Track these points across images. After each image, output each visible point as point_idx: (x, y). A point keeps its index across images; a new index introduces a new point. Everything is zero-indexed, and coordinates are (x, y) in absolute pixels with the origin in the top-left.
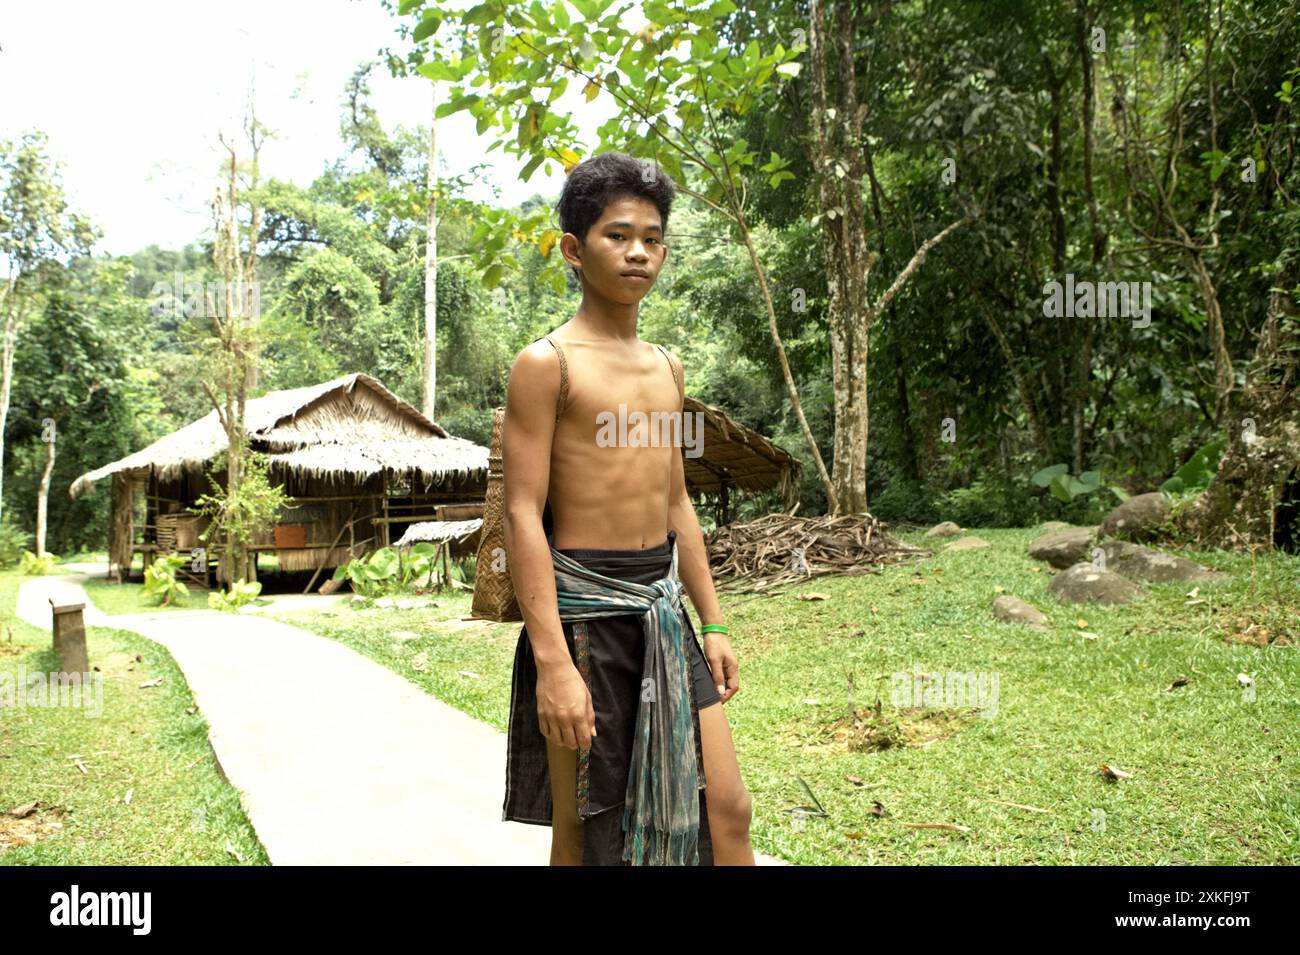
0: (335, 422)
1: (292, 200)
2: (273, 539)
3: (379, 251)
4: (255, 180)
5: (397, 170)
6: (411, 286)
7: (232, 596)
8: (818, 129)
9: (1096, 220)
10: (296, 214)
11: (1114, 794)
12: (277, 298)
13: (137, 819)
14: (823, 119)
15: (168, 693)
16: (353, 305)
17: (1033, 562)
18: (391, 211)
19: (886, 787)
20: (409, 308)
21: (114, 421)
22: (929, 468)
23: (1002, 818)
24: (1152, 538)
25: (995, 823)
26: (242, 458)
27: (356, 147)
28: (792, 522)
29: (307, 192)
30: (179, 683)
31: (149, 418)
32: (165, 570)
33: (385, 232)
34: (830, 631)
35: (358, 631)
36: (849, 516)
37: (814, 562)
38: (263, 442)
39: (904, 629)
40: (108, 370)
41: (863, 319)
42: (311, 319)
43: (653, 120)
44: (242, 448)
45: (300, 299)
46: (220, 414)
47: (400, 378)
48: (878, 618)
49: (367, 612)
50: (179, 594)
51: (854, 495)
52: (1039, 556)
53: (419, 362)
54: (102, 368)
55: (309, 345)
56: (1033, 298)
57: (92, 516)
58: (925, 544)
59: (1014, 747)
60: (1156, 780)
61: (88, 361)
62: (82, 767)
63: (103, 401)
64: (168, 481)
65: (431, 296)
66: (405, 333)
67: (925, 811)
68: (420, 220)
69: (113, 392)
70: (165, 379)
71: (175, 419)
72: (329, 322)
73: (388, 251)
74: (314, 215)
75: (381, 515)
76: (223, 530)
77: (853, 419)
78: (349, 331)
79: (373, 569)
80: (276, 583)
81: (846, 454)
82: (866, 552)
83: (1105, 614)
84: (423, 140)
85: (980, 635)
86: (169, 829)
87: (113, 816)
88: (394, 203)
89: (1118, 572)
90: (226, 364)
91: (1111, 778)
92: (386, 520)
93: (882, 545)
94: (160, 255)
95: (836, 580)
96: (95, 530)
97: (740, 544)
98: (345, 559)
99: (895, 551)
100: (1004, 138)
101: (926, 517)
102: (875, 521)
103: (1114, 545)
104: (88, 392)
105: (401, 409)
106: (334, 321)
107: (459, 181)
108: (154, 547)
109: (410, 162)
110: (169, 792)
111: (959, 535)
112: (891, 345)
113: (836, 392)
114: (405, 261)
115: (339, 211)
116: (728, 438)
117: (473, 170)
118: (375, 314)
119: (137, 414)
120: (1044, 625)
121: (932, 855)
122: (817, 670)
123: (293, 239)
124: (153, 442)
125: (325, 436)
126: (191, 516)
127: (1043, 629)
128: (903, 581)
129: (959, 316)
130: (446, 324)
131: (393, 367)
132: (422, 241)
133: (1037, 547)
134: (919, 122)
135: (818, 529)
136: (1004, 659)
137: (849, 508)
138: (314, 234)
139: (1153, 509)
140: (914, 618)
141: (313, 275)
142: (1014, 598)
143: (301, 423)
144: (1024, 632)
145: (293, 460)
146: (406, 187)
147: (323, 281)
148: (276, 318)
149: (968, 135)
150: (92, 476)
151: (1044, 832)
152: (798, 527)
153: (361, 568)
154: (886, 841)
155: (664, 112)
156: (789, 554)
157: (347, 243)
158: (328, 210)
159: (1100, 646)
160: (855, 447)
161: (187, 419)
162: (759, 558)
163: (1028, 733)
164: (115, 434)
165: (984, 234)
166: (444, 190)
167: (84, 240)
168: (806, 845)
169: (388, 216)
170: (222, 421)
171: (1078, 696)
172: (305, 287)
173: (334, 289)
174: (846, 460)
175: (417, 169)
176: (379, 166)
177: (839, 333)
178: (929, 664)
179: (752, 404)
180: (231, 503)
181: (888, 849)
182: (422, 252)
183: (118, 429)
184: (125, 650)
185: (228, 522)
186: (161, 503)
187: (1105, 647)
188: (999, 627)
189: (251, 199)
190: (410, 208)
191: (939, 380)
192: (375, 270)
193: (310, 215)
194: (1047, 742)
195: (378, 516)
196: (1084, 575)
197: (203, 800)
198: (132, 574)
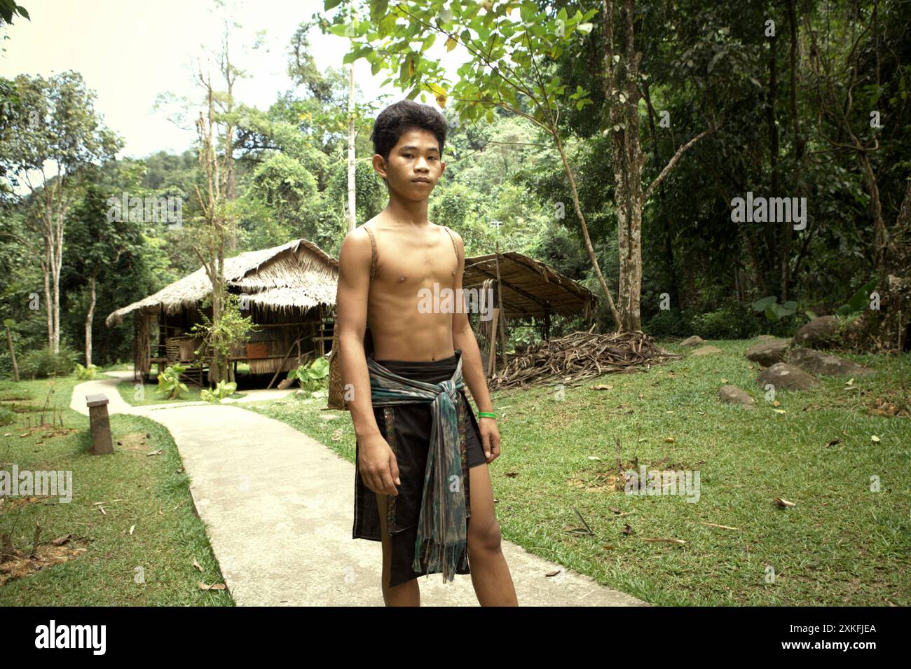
0: (286, 274)
1: (256, 119)
2: (246, 353)
3: (316, 154)
4: (230, 106)
5: (328, 99)
6: (338, 179)
7: (217, 392)
8: (608, 69)
9: (798, 132)
10: (259, 129)
11: (782, 516)
12: (248, 188)
13: (136, 545)
14: (611, 62)
15: (166, 459)
16: (300, 192)
17: (749, 362)
18: (323, 127)
19: (635, 515)
20: (337, 194)
21: (136, 274)
22: (690, 299)
23: (707, 533)
24: (826, 346)
25: (702, 537)
26: (222, 298)
27: (300, 82)
28: (591, 337)
29: (266, 114)
30: (173, 452)
31: (161, 271)
32: (172, 375)
33: (321, 141)
34: (610, 410)
35: (298, 414)
36: (628, 333)
37: (604, 364)
38: (237, 287)
39: (660, 408)
40: (130, 239)
41: (638, 200)
42: (271, 202)
43: (495, 64)
44: (223, 291)
45: (263, 188)
46: (207, 268)
47: (333, 241)
48: (643, 401)
49: (306, 402)
50: (182, 390)
51: (632, 318)
52: (753, 358)
53: (345, 231)
54: (126, 238)
55: (270, 220)
56: (757, 185)
57: (124, 339)
58: (680, 351)
59: (722, 486)
60: (810, 507)
61: (116, 233)
62: (103, 511)
63: (128, 260)
64: (172, 314)
65: (352, 185)
66: (336, 210)
67: (659, 531)
68: (344, 133)
69: (134, 254)
70: (172, 244)
71: (179, 272)
72: (284, 204)
73: (323, 155)
74: (272, 130)
75: (319, 335)
76: (210, 348)
77: (632, 267)
78: (297, 210)
79: (314, 372)
80: (247, 383)
81: (627, 291)
82: (639, 357)
83: (792, 397)
84: (346, 77)
85: (710, 412)
86: (157, 551)
87: (119, 544)
88: (325, 121)
89: (803, 369)
90: (209, 234)
91: (781, 506)
92: (322, 339)
93: (650, 352)
94: (167, 158)
95: (617, 376)
96: (126, 348)
97: (555, 352)
98: (295, 366)
99: (658, 356)
100: (735, 75)
101: (683, 331)
102: (645, 336)
103: (801, 351)
104: (117, 255)
105: (331, 263)
106: (287, 203)
107: (370, 106)
108: (165, 359)
109: (337, 93)
110: (160, 526)
111: (702, 344)
112: (662, 216)
113: (621, 249)
114: (335, 161)
115: (288, 127)
116: (548, 281)
117: (379, 98)
118: (315, 198)
119: (152, 269)
120: (752, 404)
121: (658, 559)
122: (600, 436)
123: (258, 147)
124: (163, 288)
125: (279, 282)
126: (188, 338)
127: (751, 407)
128: (661, 376)
129: (707, 196)
130: (363, 204)
131: (328, 234)
132: (346, 148)
133: (752, 352)
134: (677, 64)
135: (607, 342)
136: (723, 428)
137: (629, 328)
138: (272, 143)
139: (827, 327)
140: (667, 401)
141: (271, 171)
142: (734, 387)
143: (262, 274)
144: (738, 409)
145: (258, 299)
146: (335, 110)
147: (279, 176)
148: (247, 201)
149: (711, 73)
150: (121, 312)
151: (733, 543)
152: (593, 341)
153: (305, 371)
154: (630, 551)
155: (503, 58)
156: (587, 359)
157: (295, 149)
158: (281, 127)
159: (786, 419)
160: (633, 285)
161: (187, 271)
162: (567, 362)
163: (733, 477)
164: (137, 283)
165: (722, 141)
166: (360, 112)
167: (110, 150)
168: (577, 554)
169: (322, 131)
170: (207, 273)
171: (769, 452)
172: (266, 180)
173: (286, 181)
174: (627, 295)
175: (342, 98)
176: (316, 96)
177: (622, 209)
178: (674, 432)
179: (572, 257)
180: (216, 329)
181: (631, 556)
182: (346, 156)
183: (139, 279)
184: (140, 430)
185: (214, 341)
186: (168, 329)
187: (789, 419)
188: (722, 406)
189: (228, 119)
190: (336, 125)
191: (692, 240)
192: (315, 168)
193: (269, 130)
194: (744, 483)
195: (316, 336)
196: (779, 371)
197: (182, 531)
198: (150, 378)
